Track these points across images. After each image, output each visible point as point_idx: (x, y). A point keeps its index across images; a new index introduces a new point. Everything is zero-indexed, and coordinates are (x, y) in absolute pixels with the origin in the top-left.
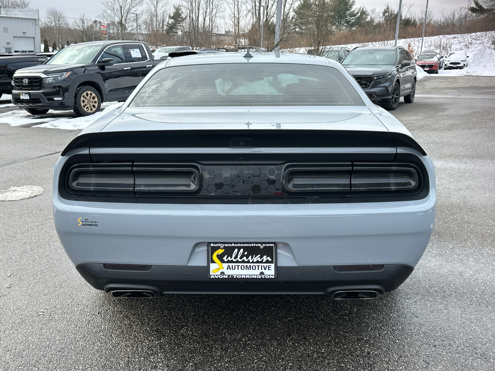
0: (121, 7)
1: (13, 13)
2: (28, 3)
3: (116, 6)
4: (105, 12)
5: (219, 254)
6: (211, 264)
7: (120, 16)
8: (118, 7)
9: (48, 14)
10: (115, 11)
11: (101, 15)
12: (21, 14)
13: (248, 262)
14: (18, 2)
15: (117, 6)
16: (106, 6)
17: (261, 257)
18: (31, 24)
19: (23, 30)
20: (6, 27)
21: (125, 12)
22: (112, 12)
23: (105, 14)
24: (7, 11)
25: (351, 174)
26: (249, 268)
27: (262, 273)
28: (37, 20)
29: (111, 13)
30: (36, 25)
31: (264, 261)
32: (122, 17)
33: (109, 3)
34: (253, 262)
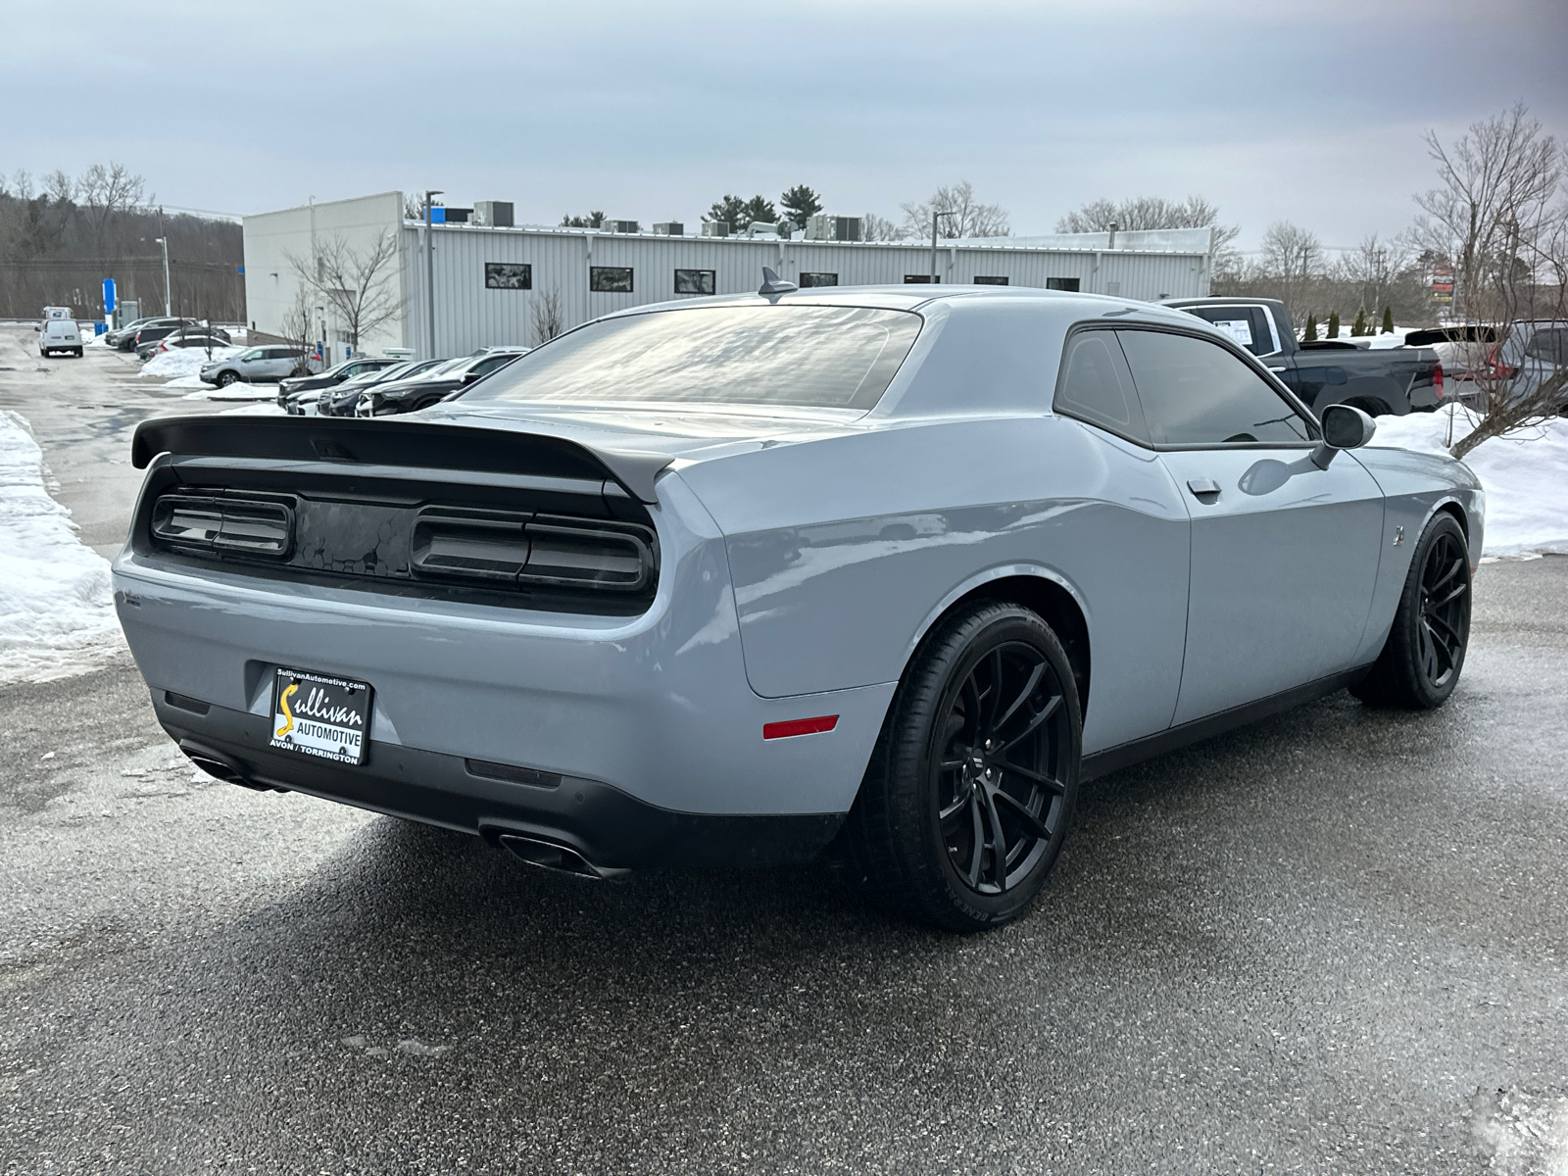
0: (1473, 206)
1: (1146, 242)
2: (1215, 211)
3: (1460, 205)
4: (1422, 222)
5: (291, 694)
6: (277, 715)
7: (1468, 232)
8: (1465, 204)
9: (1268, 239)
10: (1455, 219)
11: (1405, 234)
12: (1165, 243)
13: (328, 721)
14: (1186, 211)
15: (1463, 205)
16: (1428, 205)
17: (348, 713)
18: (1188, 270)
19: (1161, 288)
20: (1114, 281)
21: (1486, 219)
22: (1445, 225)
23: (1421, 231)
24: (1130, 237)
25: (531, 539)
26: (327, 734)
27: (343, 751)
28: (1205, 258)
29: (1441, 226)
30: (1201, 272)
31: (351, 724)
32: (1474, 236)
33: (1439, 197)
34: (335, 723)
